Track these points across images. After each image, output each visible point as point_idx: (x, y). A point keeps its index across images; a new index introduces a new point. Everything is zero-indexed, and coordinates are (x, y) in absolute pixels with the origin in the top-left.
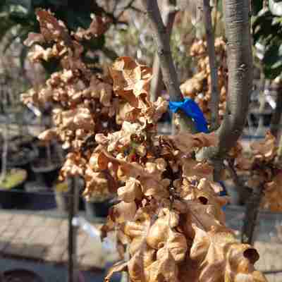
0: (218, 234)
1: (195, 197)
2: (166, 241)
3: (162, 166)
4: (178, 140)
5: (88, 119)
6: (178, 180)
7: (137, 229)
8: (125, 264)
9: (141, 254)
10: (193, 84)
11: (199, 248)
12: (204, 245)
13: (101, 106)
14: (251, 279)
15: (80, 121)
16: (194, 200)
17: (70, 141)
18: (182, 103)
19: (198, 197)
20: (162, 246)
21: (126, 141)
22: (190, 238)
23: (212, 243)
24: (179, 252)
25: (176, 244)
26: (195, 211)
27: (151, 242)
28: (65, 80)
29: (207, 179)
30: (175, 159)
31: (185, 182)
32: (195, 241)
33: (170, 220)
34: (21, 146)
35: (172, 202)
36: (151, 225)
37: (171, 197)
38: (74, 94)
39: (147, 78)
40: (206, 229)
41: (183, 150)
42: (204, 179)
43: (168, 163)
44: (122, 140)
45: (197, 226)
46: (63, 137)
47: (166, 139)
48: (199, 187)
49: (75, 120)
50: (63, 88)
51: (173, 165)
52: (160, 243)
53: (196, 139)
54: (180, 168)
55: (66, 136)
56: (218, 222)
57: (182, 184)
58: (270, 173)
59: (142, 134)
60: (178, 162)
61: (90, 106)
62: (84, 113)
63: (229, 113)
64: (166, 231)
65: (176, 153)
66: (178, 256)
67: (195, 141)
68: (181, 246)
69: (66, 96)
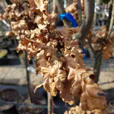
0: (79, 70)
1: (69, 55)
2: (57, 74)
3: (56, 43)
4: (62, 31)
5: (25, 25)
6: (63, 48)
7: (46, 70)
8: (42, 84)
9: (48, 80)
10: (72, 7)
11: (71, 76)
12: (73, 74)
13: (30, 19)
14: (93, 87)
15: (22, 26)
16: (69, 56)
17: (20, 36)
18: (65, 15)
19: (71, 55)
20: (56, 76)
21: (39, 33)
22: (67, 72)
23: (76, 73)
24: (63, 78)
25: (61, 75)
26: (69, 61)
27: (51, 74)
28: (13, 8)
29: (75, 47)
30: (62, 40)
31: (66, 49)
32: (69, 73)
33: (58, 65)
34: (4, 40)
35: (59, 58)
36: (52, 68)
37: (59, 56)
38: (18, 15)
39: (46, 3)
40: (74, 68)
41: (65, 35)
42: (74, 47)
43: (58, 42)
44: (37, 33)
45: (70, 67)
46: (16, 34)
47: (57, 31)
48: (71, 51)
49: (19, 26)
50: (14, 12)
51: (61, 42)
52: (55, 75)
53: (70, 30)
54: (64, 43)
55: (17, 33)
56: (79, 65)
57: (64, 50)
58: (104, 44)
59: (46, 29)
60: (63, 41)
61: (25, 19)
62: (22, 22)
63: (86, 18)
64: (57, 70)
65: (62, 37)
66: (62, 79)
67: (70, 31)
68: (63, 75)
69: (15, 15)
